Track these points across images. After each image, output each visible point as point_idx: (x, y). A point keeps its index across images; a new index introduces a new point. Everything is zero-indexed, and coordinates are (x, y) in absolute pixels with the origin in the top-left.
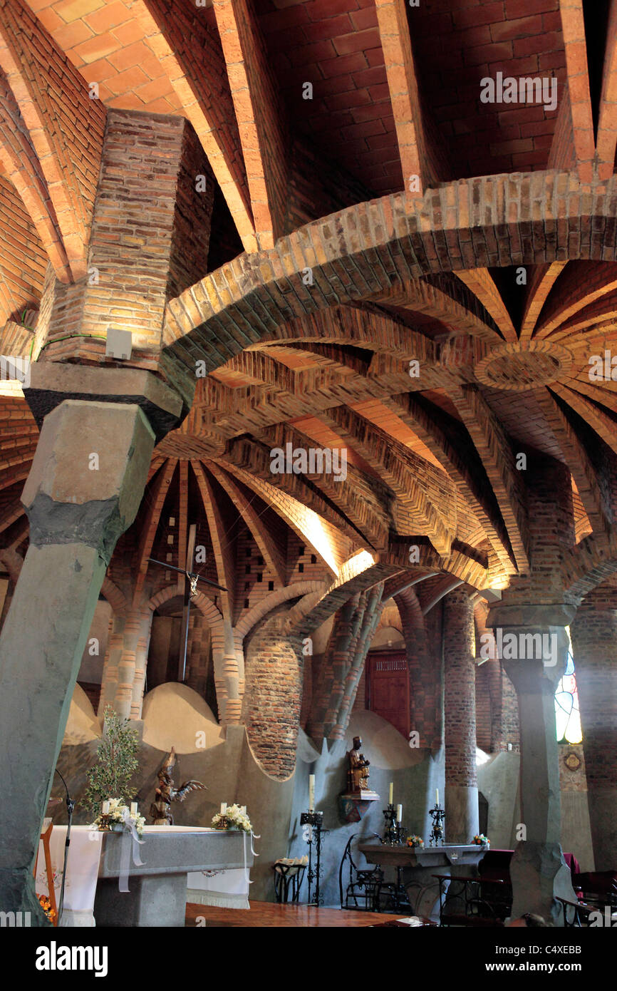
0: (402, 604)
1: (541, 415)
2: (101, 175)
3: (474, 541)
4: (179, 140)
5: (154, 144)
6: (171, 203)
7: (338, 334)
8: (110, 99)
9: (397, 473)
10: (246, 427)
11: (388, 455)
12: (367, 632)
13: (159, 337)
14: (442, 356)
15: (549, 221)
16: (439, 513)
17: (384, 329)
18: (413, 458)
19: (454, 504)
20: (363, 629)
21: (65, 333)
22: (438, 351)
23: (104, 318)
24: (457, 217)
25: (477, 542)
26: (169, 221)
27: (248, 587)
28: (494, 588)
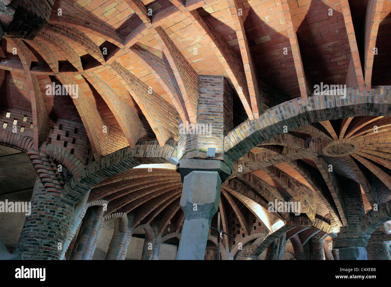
0: (294, 242)
1: (347, 165)
2: (199, 97)
3: (323, 214)
4: (222, 83)
5: (215, 85)
6: (222, 104)
7: (274, 142)
8: (200, 72)
9: (293, 189)
10: (236, 175)
11: (289, 183)
12: (281, 253)
13: (223, 149)
14: (310, 146)
15: (351, 105)
16: (309, 204)
17: (289, 138)
18: (298, 184)
19: (315, 200)
20: (279, 252)
21: (192, 149)
22: (308, 145)
23: (204, 144)
24: (320, 106)
25: (325, 215)
26: (222, 110)
27: (234, 236)
28: (334, 232)
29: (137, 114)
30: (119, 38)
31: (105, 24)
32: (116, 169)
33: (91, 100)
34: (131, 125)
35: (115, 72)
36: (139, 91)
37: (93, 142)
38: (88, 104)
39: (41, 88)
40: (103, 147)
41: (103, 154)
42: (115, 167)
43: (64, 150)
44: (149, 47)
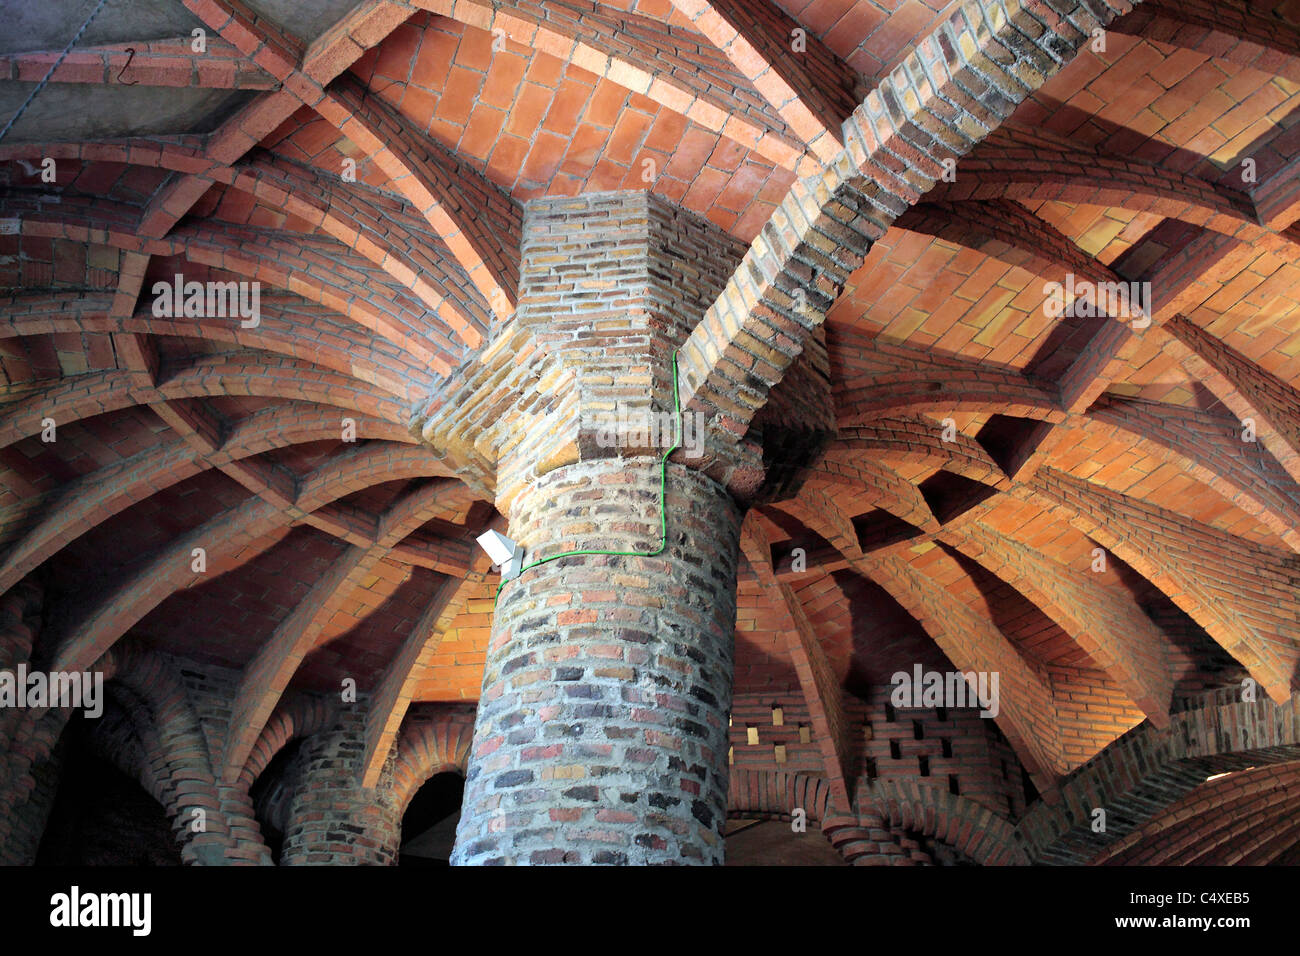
29: (1135, 606)
30: (1039, 394)
31: (984, 367)
32: (1123, 812)
33: (970, 603)
34: (1134, 650)
35: (1046, 502)
36: (1141, 536)
37: (1021, 740)
38: (967, 620)
39: (808, 613)
40: (1053, 745)
41: (1060, 771)
42: (1120, 807)
43: (928, 789)
44: (1143, 387)
